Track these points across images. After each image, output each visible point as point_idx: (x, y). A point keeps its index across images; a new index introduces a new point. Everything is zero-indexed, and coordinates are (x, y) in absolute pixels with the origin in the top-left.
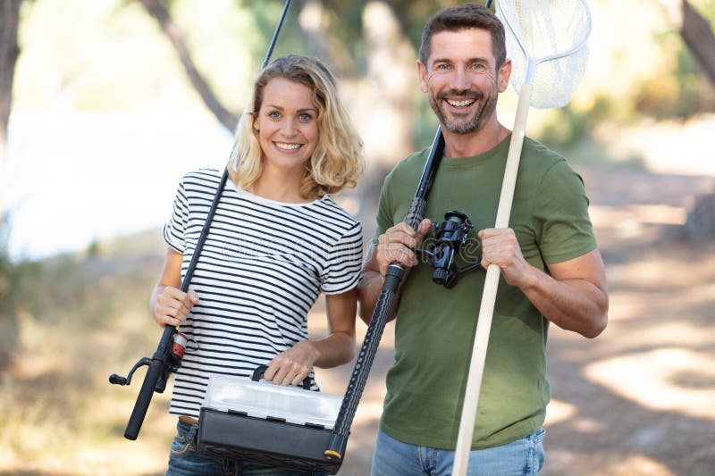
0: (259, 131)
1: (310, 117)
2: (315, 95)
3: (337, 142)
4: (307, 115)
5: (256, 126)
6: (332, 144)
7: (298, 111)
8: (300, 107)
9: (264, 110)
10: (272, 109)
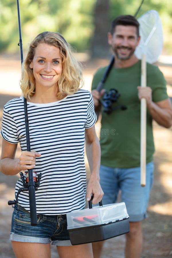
0: (32, 69)
1: (58, 62)
2: (61, 51)
3: (71, 73)
4: (57, 61)
5: (31, 67)
6: (68, 73)
7: (53, 60)
8: (54, 58)
9: (35, 59)
10: (40, 59)
